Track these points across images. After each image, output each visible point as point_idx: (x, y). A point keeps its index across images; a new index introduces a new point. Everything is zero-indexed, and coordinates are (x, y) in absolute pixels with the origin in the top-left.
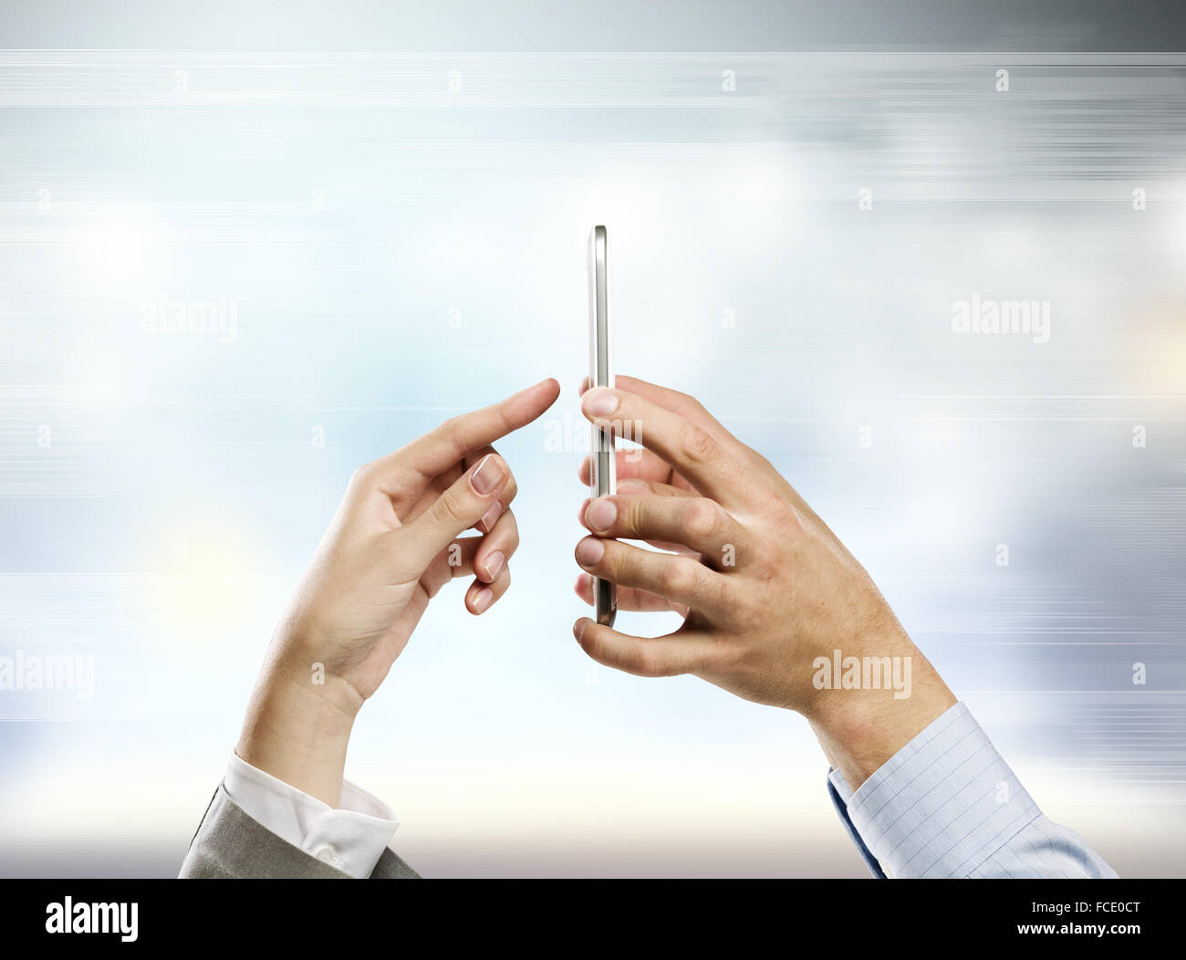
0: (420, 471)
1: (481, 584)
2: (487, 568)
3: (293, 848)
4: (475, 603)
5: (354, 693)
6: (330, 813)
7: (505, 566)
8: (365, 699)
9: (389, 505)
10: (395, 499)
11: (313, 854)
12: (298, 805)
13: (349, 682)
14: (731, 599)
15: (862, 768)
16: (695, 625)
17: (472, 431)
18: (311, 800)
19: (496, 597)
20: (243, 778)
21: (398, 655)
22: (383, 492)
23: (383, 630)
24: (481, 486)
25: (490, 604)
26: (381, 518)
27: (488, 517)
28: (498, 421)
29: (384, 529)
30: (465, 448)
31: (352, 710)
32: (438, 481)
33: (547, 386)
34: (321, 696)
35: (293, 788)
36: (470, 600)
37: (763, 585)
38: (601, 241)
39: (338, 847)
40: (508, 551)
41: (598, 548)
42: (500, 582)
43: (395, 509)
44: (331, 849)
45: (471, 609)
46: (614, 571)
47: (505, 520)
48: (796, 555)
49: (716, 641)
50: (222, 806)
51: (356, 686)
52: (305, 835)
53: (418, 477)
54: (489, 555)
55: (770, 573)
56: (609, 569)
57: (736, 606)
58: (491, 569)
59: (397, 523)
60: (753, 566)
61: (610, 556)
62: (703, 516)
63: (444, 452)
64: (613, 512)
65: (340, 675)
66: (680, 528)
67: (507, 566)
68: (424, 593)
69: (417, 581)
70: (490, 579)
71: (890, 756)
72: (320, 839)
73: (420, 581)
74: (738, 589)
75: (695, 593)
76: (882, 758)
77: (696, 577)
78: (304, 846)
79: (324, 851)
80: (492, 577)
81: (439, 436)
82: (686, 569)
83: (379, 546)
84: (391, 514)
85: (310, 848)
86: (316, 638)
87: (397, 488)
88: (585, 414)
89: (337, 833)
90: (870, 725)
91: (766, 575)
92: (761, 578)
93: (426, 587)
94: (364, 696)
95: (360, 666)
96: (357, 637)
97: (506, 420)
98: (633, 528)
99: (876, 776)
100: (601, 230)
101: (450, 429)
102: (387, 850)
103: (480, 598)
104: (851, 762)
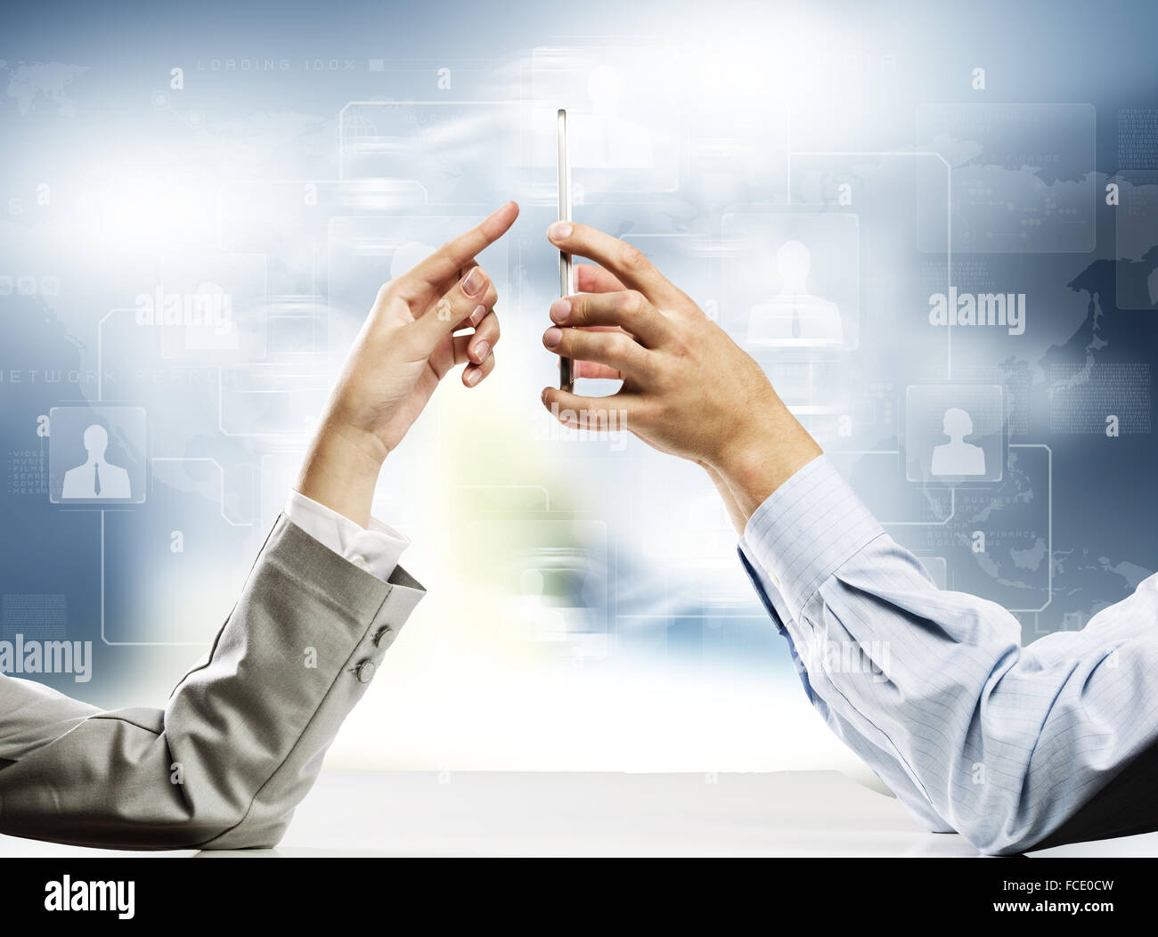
0: (428, 281)
1: (473, 366)
2: (476, 352)
3: (339, 557)
4: (468, 379)
5: (381, 445)
6: (362, 532)
7: (490, 352)
8: (389, 451)
9: (407, 307)
10: (411, 303)
11: (351, 561)
12: (340, 526)
13: (378, 436)
14: (654, 366)
15: (753, 499)
16: (629, 390)
17: (461, 249)
18: (350, 523)
19: (484, 375)
20: (298, 505)
21: (415, 420)
22: (402, 298)
23: (402, 396)
24: (470, 290)
25: (479, 381)
26: (399, 316)
27: (476, 314)
28: (480, 237)
29: (401, 324)
30: (459, 261)
31: (380, 458)
32: (440, 287)
33: (510, 206)
34: (357, 446)
35: (337, 514)
36: (465, 377)
37: (678, 360)
38: (562, 118)
39: (367, 558)
40: (492, 340)
41: (559, 333)
42: (486, 364)
43: (412, 311)
44: (362, 558)
45: (466, 383)
46: (570, 347)
47: (489, 319)
48: (702, 342)
49: (644, 400)
50: (285, 528)
51: (383, 440)
52: (344, 548)
53: (427, 285)
54: (478, 344)
55: (683, 352)
56: (566, 347)
57: (657, 372)
58: (480, 354)
59: (412, 319)
60: (670, 345)
61: (566, 338)
62: (632, 302)
63: (444, 266)
64: (569, 308)
65: (371, 431)
66: (615, 310)
67: (492, 352)
68: (435, 376)
69: (426, 360)
70: (479, 360)
71: (774, 490)
72: (355, 552)
73: (429, 361)
74: (659, 360)
75: (626, 358)
76: (767, 493)
77: (626, 346)
78: (344, 555)
79: (357, 560)
80: (481, 359)
81: (440, 255)
82: (619, 341)
83: (399, 336)
84: (409, 315)
85: (350, 556)
86: (355, 402)
87: (412, 294)
88: (550, 240)
89: (368, 548)
90: (760, 468)
91: (681, 353)
92: (676, 354)
93: (435, 370)
94: (389, 448)
95: (385, 425)
96: (384, 400)
97: (485, 235)
98: (582, 316)
99: (765, 505)
100: (562, 112)
101: (447, 250)
102: (398, 566)
103: (472, 376)
104: (745, 496)
